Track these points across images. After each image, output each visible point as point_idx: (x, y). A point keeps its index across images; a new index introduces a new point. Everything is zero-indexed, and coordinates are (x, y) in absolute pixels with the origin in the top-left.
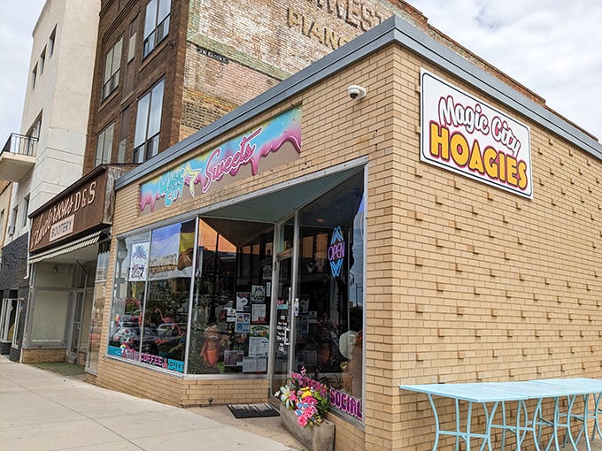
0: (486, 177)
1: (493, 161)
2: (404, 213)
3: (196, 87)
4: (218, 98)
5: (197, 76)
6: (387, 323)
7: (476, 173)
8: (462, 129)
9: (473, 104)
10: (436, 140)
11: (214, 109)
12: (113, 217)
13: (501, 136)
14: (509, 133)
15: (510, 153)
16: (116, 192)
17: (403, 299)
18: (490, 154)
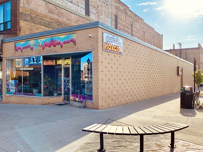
0: (114, 52)
1: (116, 48)
2: (100, 62)
3: (24, 6)
4: (31, 10)
5: (24, 2)
6: (98, 83)
7: (113, 51)
8: (110, 43)
9: (112, 36)
10: (106, 46)
11: (30, 14)
12: (2, 52)
13: (117, 42)
14: (119, 41)
15: (119, 45)
16: (2, 43)
17: (100, 78)
18: (115, 47)
